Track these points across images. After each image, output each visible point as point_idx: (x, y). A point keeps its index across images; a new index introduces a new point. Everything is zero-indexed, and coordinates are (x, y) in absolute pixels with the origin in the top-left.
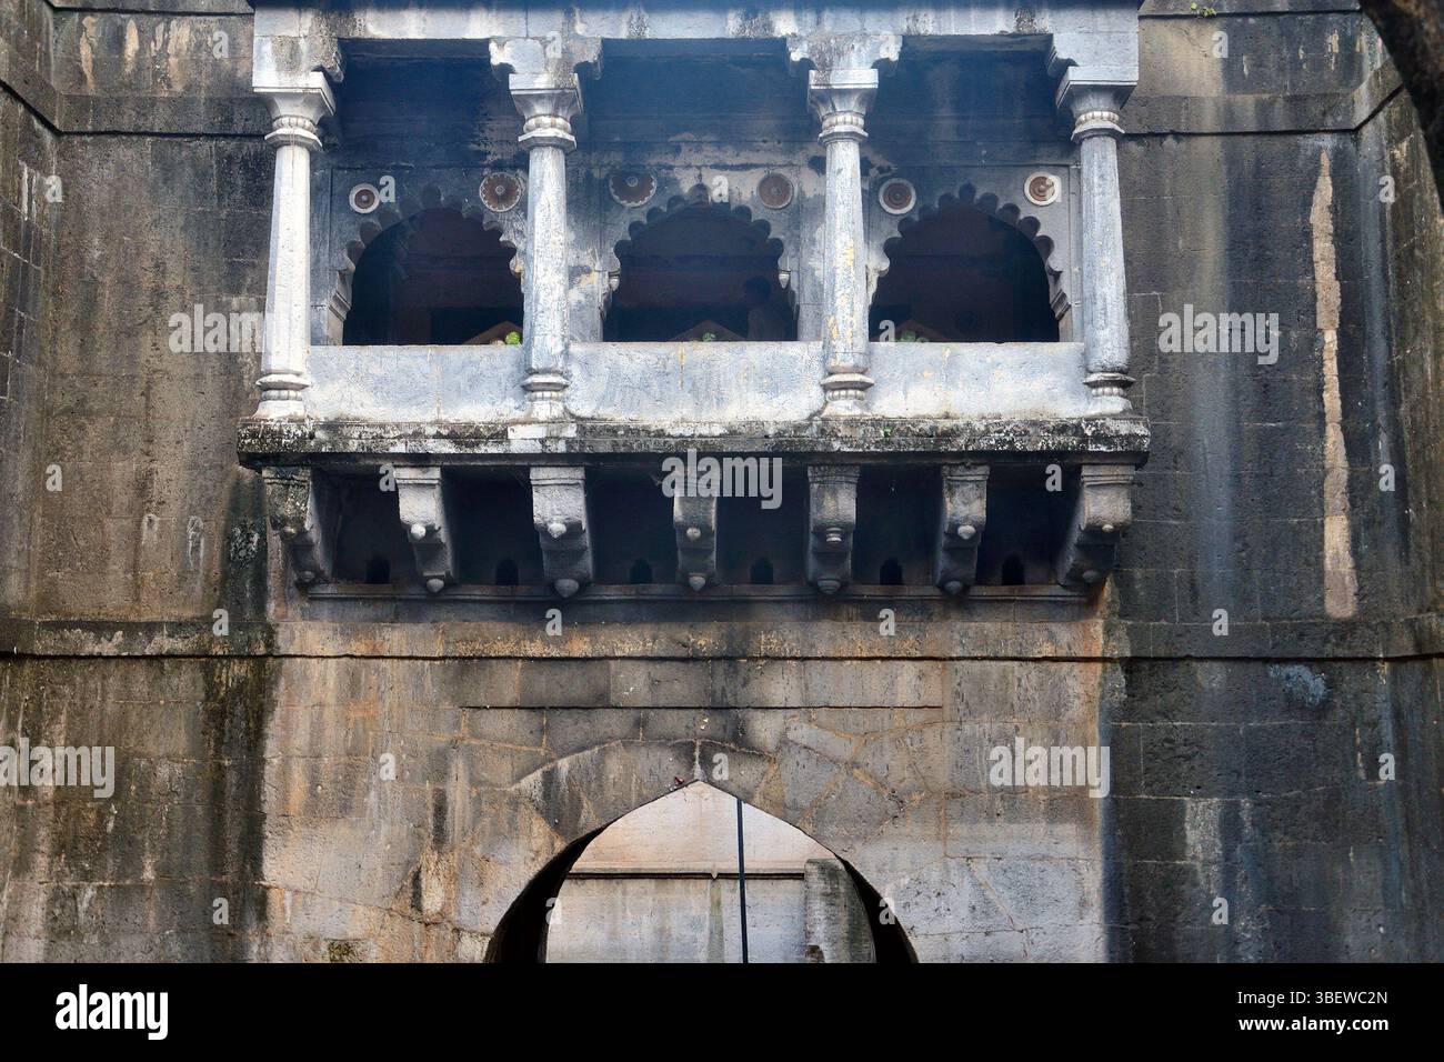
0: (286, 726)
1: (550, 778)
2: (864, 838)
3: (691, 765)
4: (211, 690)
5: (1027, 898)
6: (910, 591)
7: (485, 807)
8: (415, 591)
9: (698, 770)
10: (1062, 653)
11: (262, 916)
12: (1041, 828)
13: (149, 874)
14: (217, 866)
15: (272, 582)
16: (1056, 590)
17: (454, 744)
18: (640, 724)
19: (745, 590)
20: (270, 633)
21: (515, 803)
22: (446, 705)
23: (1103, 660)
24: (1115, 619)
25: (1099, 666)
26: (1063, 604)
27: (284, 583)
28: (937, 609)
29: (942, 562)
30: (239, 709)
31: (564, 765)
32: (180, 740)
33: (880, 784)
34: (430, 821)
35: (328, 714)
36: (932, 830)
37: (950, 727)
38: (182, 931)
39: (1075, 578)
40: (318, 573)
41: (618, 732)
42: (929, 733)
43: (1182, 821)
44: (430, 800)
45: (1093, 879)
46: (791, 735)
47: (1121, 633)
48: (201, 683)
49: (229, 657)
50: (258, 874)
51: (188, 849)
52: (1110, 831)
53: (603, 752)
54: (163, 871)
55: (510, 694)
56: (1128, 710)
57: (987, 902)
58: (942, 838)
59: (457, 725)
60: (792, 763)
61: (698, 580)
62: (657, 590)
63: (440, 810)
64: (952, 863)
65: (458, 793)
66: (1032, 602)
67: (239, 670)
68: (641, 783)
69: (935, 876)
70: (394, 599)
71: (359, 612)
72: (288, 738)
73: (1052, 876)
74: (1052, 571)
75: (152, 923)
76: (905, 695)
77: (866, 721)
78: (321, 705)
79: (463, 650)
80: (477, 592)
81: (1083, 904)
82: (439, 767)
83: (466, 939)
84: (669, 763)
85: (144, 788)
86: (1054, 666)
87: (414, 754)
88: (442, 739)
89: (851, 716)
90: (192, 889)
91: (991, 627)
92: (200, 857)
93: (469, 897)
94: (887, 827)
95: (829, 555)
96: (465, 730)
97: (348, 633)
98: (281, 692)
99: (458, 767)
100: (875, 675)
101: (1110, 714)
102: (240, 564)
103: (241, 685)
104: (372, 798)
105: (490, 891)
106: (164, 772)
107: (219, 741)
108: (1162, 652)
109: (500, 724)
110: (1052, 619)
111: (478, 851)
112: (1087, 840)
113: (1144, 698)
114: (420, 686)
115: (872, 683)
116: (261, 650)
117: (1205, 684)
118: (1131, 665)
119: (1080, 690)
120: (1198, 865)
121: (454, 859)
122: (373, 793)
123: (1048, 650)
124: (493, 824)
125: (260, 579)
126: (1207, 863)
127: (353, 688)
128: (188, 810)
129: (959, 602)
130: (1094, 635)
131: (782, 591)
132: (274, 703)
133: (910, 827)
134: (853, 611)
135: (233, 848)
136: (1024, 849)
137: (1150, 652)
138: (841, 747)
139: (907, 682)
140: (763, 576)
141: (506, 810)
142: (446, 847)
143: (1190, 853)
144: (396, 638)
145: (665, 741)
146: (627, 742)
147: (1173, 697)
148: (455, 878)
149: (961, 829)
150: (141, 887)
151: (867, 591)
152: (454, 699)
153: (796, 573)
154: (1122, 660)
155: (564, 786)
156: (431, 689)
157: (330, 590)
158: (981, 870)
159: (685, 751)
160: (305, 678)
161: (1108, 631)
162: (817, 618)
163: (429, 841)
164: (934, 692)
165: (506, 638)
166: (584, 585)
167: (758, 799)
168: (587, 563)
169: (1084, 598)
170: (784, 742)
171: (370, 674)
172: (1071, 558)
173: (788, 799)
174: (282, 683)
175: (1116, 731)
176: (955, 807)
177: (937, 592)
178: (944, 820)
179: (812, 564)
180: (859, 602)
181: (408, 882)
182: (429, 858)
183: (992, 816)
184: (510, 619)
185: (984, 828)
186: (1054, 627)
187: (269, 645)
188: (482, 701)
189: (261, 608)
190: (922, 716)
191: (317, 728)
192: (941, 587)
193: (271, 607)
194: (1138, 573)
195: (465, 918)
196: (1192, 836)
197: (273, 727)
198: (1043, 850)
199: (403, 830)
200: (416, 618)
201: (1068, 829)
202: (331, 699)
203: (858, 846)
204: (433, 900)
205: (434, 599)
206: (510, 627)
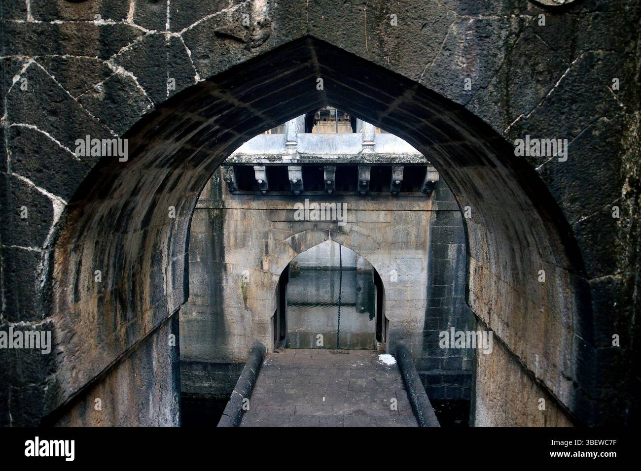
0: (228, 225)
1: (293, 239)
2: (370, 253)
3: (328, 236)
4: (210, 217)
5: (409, 267)
6: (384, 194)
7: (277, 246)
8: (258, 193)
9: (330, 237)
10: (421, 209)
11: (226, 270)
12: (413, 251)
13: (199, 260)
14: (214, 258)
15: (223, 190)
16: (421, 193)
17: (270, 230)
18: (315, 226)
19: (342, 193)
20: (223, 203)
21: (285, 244)
22: (267, 221)
23: (431, 211)
24: (435, 201)
25: (430, 212)
26: (422, 197)
27: (226, 190)
28: (390, 198)
29: (392, 188)
30: (217, 221)
31: (297, 235)
32: (203, 229)
33: (375, 241)
34: (264, 249)
35: (239, 223)
36: (387, 252)
37: (392, 227)
38: (207, 273)
39: (425, 191)
40: (235, 189)
41: (310, 228)
42: (387, 229)
43: (448, 250)
44: (264, 244)
45: (425, 263)
46: (353, 229)
47: (436, 204)
48: (207, 215)
49: (214, 209)
50: (224, 261)
51: (207, 254)
52: (430, 252)
53: (306, 233)
54: (202, 259)
55: (283, 218)
56: (436, 223)
57: (400, 268)
58: (389, 254)
59: (270, 226)
60: (353, 235)
61: (330, 191)
62: (320, 193)
63: (267, 246)
64: (392, 260)
65: (271, 242)
66: (414, 196)
67: (216, 212)
68: (315, 240)
69: (388, 262)
70: (253, 195)
71: (246, 197)
72: (229, 228)
73: (416, 262)
74: (420, 188)
75: (200, 271)
76: (382, 219)
77: (372, 226)
78: (237, 220)
79: (271, 207)
80: (274, 193)
81: (423, 269)
82: (266, 236)
83: (274, 276)
84: (323, 235)
85: (196, 240)
86: (419, 212)
87: (260, 233)
88: (267, 229)
89: (368, 224)
90: (209, 263)
91: (404, 203)
92: (210, 256)
93: (274, 267)
94: (376, 251)
95: (363, 187)
96: (272, 227)
97: (242, 203)
98: (227, 217)
99: (271, 236)
100: (374, 214)
101: (432, 224)
102: (215, 185)
103: (217, 215)
104: (250, 243)
105: (279, 265)
106: (200, 236)
107: (213, 229)
108: (446, 209)
109: (280, 226)
110: (419, 200)
111: (276, 256)
112: (425, 254)
113: (441, 220)
114: (261, 216)
115: (374, 216)
116: (222, 207)
117: (456, 217)
118: (438, 212)
119: (425, 218)
120: (451, 260)
121: (270, 258)
122: (250, 242)
123: (417, 208)
124: (280, 250)
125: (220, 189)
126: (453, 259)
127: (244, 216)
128: (206, 245)
129: (396, 196)
130: (429, 205)
131: (351, 193)
132: (225, 220)
133: (382, 251)
134: (369, 198)
135: (218, 254)
136: (409, 256)
137: (443, 209)
138: (365, 232)
139: (382, 216)
140: (347, 190)
141: (283, 246)
142: (269, 255)
143: (449, 257)
144: (254, 204)
145: (322, 230)
146: (312, 230)
147: (447, 220)
148: (271, 262)
149: (394, 251)
150: (197, 262)
151: (373, 193)
152: (269, 219)
153: (355, 189)
154: (436, 211)
155: (297, 241)
156: (264, 217)
157: (238, 192)
158: (399, 261)
159: (327, 232)
160: (233, 214)
161: (433, 203)
162: (360, 200)
163: (264, 254)
164: (389, 219)
165: (282, 205)
166: (301, 192)
167: (344, 244)
168: (302, 187)
169: (428, 195)
170: (351, 230)
171: (248, 213)
172: (424, 187)
173: (352, 244)
174: (227, 215)
175: (433, 228)
176: (393, 247)
177: (390, 194)
178: (390, 249)
179: (359, 188)
180: (371, 196)
181: (260, 263)
182: (264, 258)
183: (402, 248)
184: (283, 200)
185: (400, 251)
186: (419, 203)
187: (223, 206)
188: (276, 220)
189: (221, 197)
190: (384, 224)
191: (236, 226)
192: (392, 193)
193: (223, 196)
194: (441, 189)
195: (273, 271)
196: (450, 253)
197: (225, 226)
198: (414, 257)
199: (258, 251)
200: (259, 200)
201: (420, 252)
202: (239, 219)
203: (369, 255)
204: (266, 267)
205: (263, 195)
206: (283, 202)
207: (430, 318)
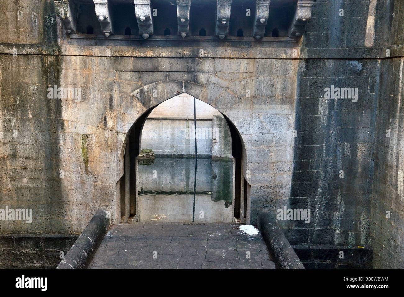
0: (66, 75)
1: (142, 91)
2: (230, 108)
3: (182, 88)
4: (43, 65)
5: (274, 125)
6: (245, 39)
7: (124, 99)
8: (101, 37)
9: (184, 90)
10: (288, 57)
11: (63, 127)
12: (279, 106)
13: (30, 116)
14: (49, 114)
15: (59, 33)
16: (287, 38)
17: (114, 81)
18: (167, 76)
19: (198, 37)
20: (59, 48)
21: (132, 98)
22: (112, 70)
23: (300, 59)
24: (304, 47)
25: (298, 61)
26: (289, 43)
27: (62, 33)
28: (253, 44)
29: (255, 30)
30: (52, 70)
31: (146, 87)
32: (35, 79)
33: (235, 94)
34: (108, 103)
35: (78, 72)
36: (249, 106)
37: (255, 78)
38: (41, 131)
39: (293, 34)
40: (72, 31)
41: (161, 78)
42: (249, 80)
43: (318, 104)
44: (108, 97)
45: (292, 120)
46: (210, 80)
47: (305, 51)
48: (40, 63)
49: (48, 55)
50: (61, 117)
51: (40, 109)
52: (298, 107)
53: (157, 84)
54: (34, 115)
55: (130, 67)
56: (305, 74)
57: (263, 126)
58: (251, 109)
59: (115, 76)
60: (210, 88)
61: (184, 34)
62: (171, 37)
63: (111, 100)
64: (254, 116)
65: (116, 95)
66: (280, 42)
67: (51, 59)
68: (167, 93)
69: (249, 119)
70: (95, 39)
71: (85, 42)
72: (67, 79)
73: (281, 119)
74: (287, 33)
75: (32, 129)
76: (243, 69)
77: (232, 76)
78: (75, 69)
79: (116, 54)
80: (119, 37)
81: (289, 126)
82: (110, 88)
83: (120, 135)
84: (175, 87)
85: (26, 92)
86: (285, 61)
87: (103, 84)
88: (111, 80)
89: (227, 75)
90: (43, 120)
91: (268, 49)
92: (44, 112)
93: (120, 124)
94: (236, 106)
95: (222, 27)
96: (117, 77)
97: (82, 49)
98: (64, 66)
99: (116, 88)
100: (234, 63)
101: (300, 75)
102: (49, 27)
103: (52, 64)
104: (92, 96)
105: (126, 122)
106: (32, 88)
107: (47, 79)
108: (317, 57)
109: (127, 76)
110: (286, 47)
111: (122, 111)
112: (292, 109)
113: (310, 70)
114: (104, 65)
115: (233, 65)
116: (57, 53)
117: (328, 66)
118: (307, 61)
119: (292, 68)
120: (321, 116)
121: (115, 113)
122: (92, 95)
123: (284, 56)
124: (126, 104)
125: (55, 32)
126: (324, 116)
127: (84, 65)
128: (40, 99)
129: (259, 42)
130: (296, 52)
131: (209, 38)
132: (62, 69)
133: (243, 105)
134: (228, 44)
135: (53, 109)
136: (274, 112)
137: (313, 57)
138: (224, 83)
139: (243, 65)
140: (203, 33)
141: (129, 100)
142: (113, 110)
143: (319, 113)
144: (96, 50)
145: (174, 81)
146: (164, 81)
147: (318, 70)
148: (116, 118)
149: (257, 106)
150: (29, 119)
151: (233, 38)
152: (114, 68)
153: (212, 32)
154: (305, 59)
155: (146, 93)
156: (107, 66)
157: (76, 36)
158: (262, 117)
159: (180, 84)
160: (71, 62)
161: (302, 51)
162: (218, 46)
163: (108, 108)
164: (251, 68)
165: (128, 51)
166: (151, 35)
167: (200, 98)
168: (152, 29)
169: (296, 41)
170: (208, 82)
171: (89, 60)
172: (293, 29)
173: (209, 98)
174: (64, 63)
175: (302, 79)
176: (255, 100)
177: (253, 39)
178: (252, 104)
179: (217, 30)
180: (231, 42)
181: (103, 119)
182: (108, 113)
183: (265, 103)
184: (129, 45)
185: (263, 106)
186: (286, 49)
187: (59, 52)
188: (122, 69)
189: (56, 41)
190: (247, 75)
191: (75, 76)
192: (254, 37)
193: (59, 41)
194: (312, 34)
195: (119, 129)
196: (320, 108)
197: (62, 76)
198: (279, 112)
199: (101, 105)
200: (102, 45)
201: (287, 106)
202: (78, 68)
203: (228, 111)
204: (110, 124)
205: (107, 39)
206: (129, 48)
207: (297, 183)
